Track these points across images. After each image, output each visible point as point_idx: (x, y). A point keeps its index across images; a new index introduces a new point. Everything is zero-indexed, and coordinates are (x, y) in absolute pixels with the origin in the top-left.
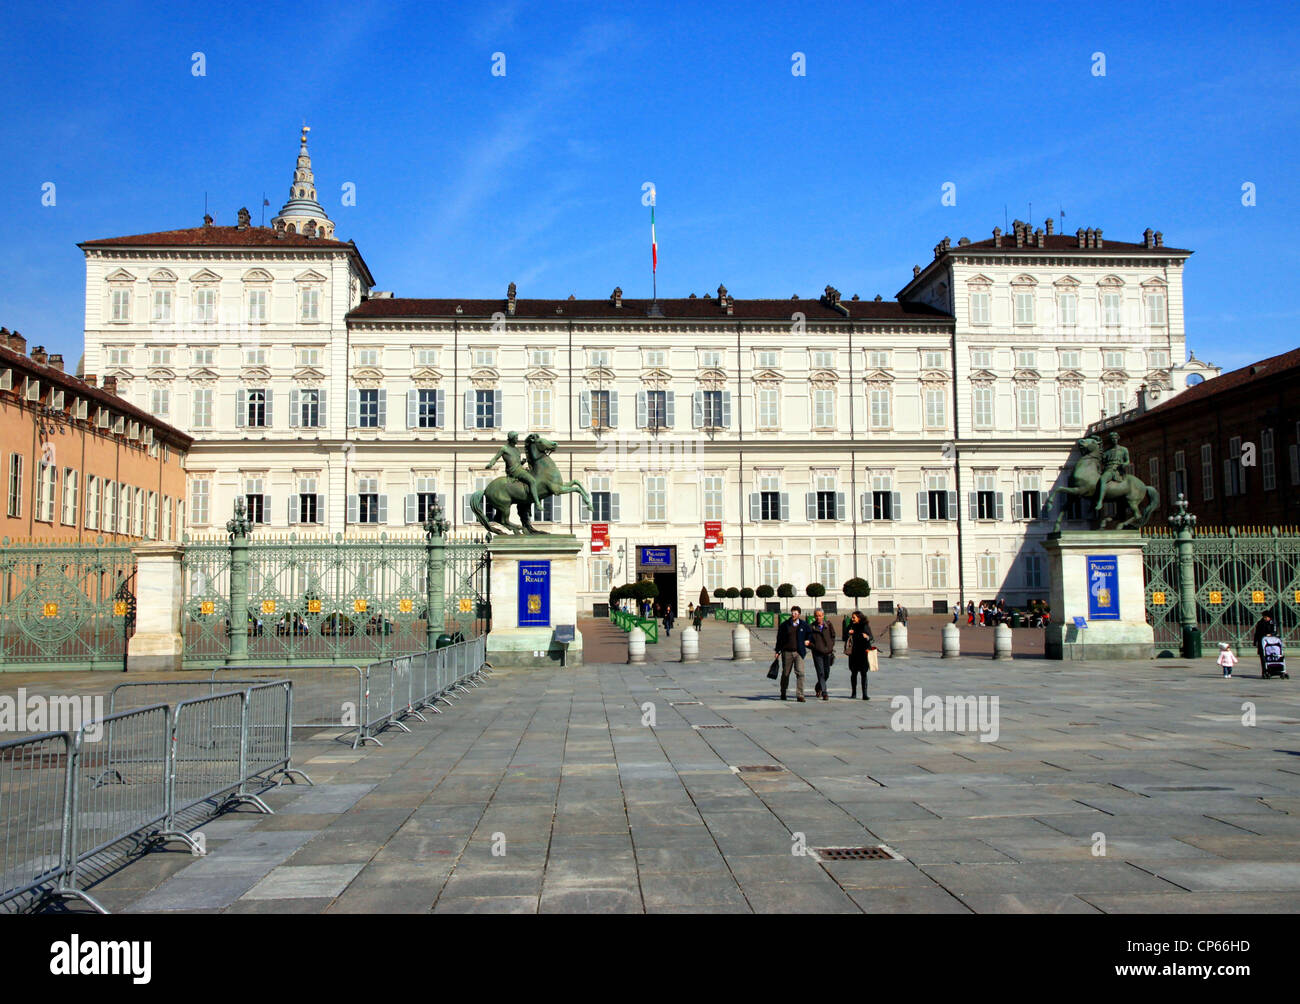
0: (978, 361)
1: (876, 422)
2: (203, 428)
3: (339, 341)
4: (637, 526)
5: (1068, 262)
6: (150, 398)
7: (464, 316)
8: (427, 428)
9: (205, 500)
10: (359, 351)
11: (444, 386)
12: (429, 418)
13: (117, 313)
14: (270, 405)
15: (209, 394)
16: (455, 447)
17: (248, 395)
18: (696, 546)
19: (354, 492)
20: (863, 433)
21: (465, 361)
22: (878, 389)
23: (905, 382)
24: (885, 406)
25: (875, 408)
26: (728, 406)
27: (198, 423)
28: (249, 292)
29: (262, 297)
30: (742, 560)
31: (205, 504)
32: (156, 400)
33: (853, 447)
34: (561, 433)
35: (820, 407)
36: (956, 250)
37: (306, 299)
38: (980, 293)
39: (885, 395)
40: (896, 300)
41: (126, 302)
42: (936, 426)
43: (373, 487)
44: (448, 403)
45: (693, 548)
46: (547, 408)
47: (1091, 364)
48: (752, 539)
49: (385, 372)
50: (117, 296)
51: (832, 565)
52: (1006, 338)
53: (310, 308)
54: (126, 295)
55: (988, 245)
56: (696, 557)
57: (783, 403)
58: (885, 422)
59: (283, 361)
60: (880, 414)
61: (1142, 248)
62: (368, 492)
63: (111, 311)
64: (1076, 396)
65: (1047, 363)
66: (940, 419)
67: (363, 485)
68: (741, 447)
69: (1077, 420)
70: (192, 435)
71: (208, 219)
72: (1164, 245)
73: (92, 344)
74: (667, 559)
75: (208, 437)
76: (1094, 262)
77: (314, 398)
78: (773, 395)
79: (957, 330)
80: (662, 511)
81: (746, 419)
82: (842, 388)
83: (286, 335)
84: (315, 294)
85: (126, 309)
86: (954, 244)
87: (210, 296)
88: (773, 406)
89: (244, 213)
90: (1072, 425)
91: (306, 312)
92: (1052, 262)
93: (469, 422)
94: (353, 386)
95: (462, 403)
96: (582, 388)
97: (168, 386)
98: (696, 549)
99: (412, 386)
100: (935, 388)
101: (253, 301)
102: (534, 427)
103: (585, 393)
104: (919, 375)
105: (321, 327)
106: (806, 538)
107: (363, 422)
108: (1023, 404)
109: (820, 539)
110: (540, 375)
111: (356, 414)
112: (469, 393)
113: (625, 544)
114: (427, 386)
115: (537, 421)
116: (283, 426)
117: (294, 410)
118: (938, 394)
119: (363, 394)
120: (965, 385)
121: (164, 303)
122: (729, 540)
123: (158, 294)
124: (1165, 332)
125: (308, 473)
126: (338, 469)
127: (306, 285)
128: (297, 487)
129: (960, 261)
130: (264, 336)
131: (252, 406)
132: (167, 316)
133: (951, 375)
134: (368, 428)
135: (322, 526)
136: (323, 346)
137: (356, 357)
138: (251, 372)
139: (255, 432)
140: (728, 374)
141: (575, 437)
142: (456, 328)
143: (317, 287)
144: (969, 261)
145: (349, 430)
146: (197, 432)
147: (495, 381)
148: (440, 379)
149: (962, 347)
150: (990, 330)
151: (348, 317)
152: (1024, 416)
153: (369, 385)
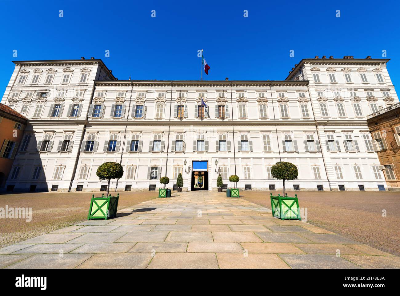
0: (319, 94)
1: (283, 115)
2: (36, 117)
3: (91, 89)
4: (193, 153)
5: (345, 64)
7: (135, 81)
8: (118, 117)
9: (28, 142)
10: (98, 92)
11: (126, 104)
12: (118, 114)
13: (20, 82)
14: (61, 110)
15: (41, 106)
16: (127, 123)
17: (54, 107)
18: (216, 160)
19: (85, 140)
20: (279, 117)
21: (135, 96)
22: (283, 104)
23: (293, 102)
24: (286, 111)
25: (282, 111)
26: (227, 111)
28: (64, 75)
29: (68, 76)
30: (235, 166)
31: (27, 144)
32: (22, 108)
33: (275, 123)
34: (166, 119)
35: (261, 110)
37: (82, 76)
38: (316, 73)
39: (285, 106)
42: (306, 116)
43: (93, 138)
44: (127, 109)
45: (215, 161)
46: (162, 111)
47: (362, 95)
49: (105, 99)
50: (22, 77)
52: (328, 87)
53: (83, 78)
54: (25, 76)
57: (248, 109)
58: (286, 115)
60: (284, 113)
62: (91, 139)
66: (308, 115)
67: (89, 137)
68: (233, 123)
73: (8, 91)
74: (204, 166)
75: (36, 120)
77: (78, 107)
78: (244, 106)
79: (310, 85)
81: (234, 114)
82: (269, 104)
83: (73, 87)
84: (86, 75)
88: (244, 110)
90: (360, 116)
91: (82, 80)
92: (339, 64)
93: (132, 115)
94: (93, 103)
95: (131, 109)
96: (175, 104)
97: (28, 104)
98: (216, 162)
99: (115, 103)
100: (304, 104)
101: (65, 77)
102: (156, 117)
103: (175, 106)
104: (297, 99)
105: (85, 85)
106: (260, 158)
107: (94, 115)
108: (339, 109)
109: (266, 158)
110: (160, 99)
111: (91, 112)
112: (134, 105)
113: (186, 159)
114: (119, 103)
115: (157, 115)
116: (65, 115)
117: (69, 111)
118: (306, 106)
119: (96, 106)
120: (316, 103)
121: (36, 79)
122: (229, 159)
123: (35, 76)
124: (386, 85)
125: (69, 133)
126: (80, 131)
127: (83, 72)
128: (63, 138)
129: (307, 63)
130: (66, 87)
131: (56, 110)
132: (36, 82)
133: (309, 99)
134: (96, 118)
135: (70, 153)
136: (85, 90)
137: (96, 94)
138: (57, 99)
139: (54, 119)
140: (227, 100)
141: (172, 120)
142: (132, 85)
143: (87, 73)
144: (310, 63)
145: (87, 118)
146: (33, 119)
147: (144, 102)
148: (125, 101)
149: (312, 90)
150: (321, 85)
151: (95, 81)
152: (340, 113)
153: (99, 103)
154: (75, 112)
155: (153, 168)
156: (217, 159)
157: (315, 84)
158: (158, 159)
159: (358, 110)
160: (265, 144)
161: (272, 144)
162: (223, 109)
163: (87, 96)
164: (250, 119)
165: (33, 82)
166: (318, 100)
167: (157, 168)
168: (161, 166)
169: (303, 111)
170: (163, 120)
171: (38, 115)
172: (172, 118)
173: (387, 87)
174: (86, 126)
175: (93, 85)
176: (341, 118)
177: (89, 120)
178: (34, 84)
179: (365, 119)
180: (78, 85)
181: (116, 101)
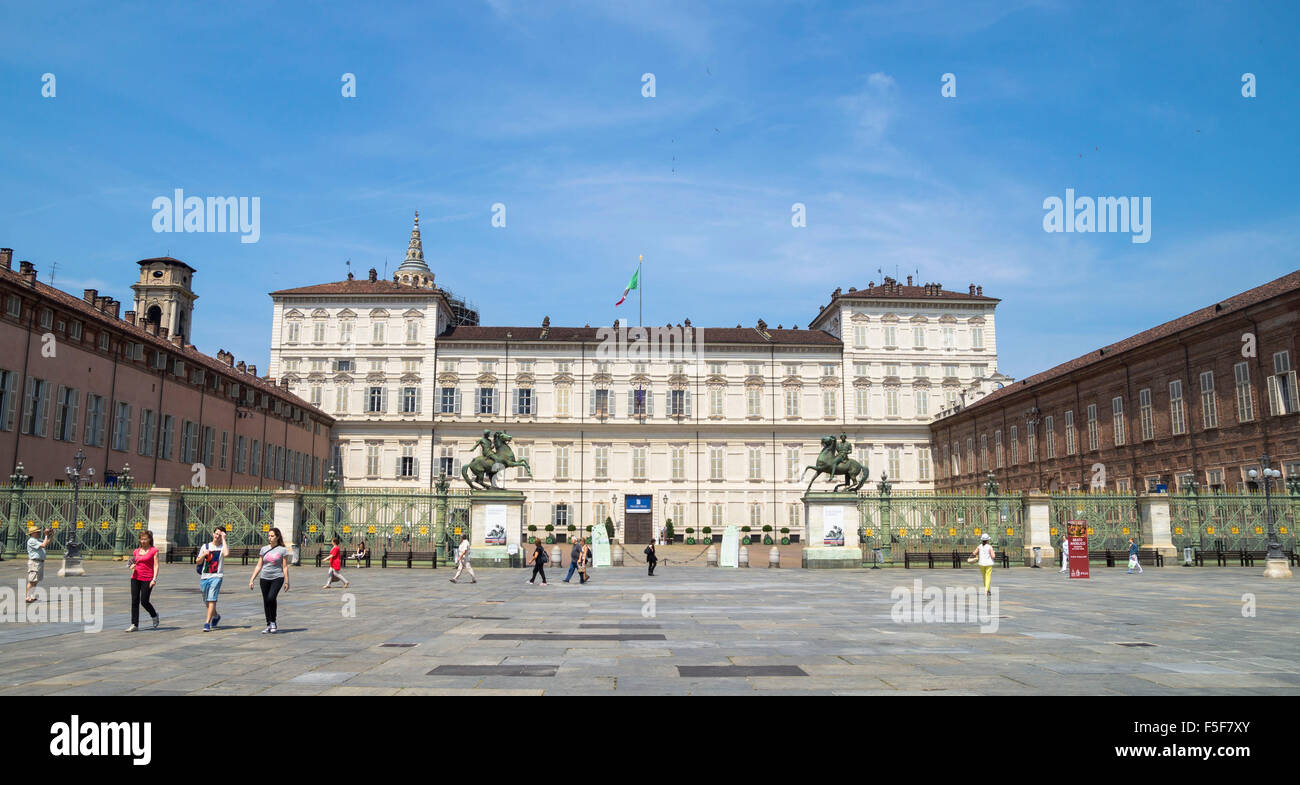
0: (858, 372)
1: (789, 412)
2: (342, 412)
3: (430, 357)
4: (626, 481)
5: (918, 305)
6: (309, 392)
7: (513, 339)
8: (486, 413)
10: (443, 362)
11: (500, 387)
12: (487, 406)
13: (291, 337)
14: (384, 398)
15: (346, 390)
17: (370, 392)
18: (666, 495)
19: (438, 455)
20: (782, 419)
21: (513, 369)
22: (792, 390)
23: (810, 385)
24: (795, 401)
25: (789, 403)
26: (688, 401)
27: (338, 409)
28: (373, 324)
29: (382, 327)
30: (697, 504)
32: (313, 393)
33: (773, 428)
34: (575, 418)
35: (751, 401)
36: (843, 297)
37: (410, 328)
38: (860, 326)
39: (795, 394)
40: (808, 329)
41: (297, 330)
42: (830, 415)
43: (450, 453)
44: (501, 397)
45: (664, 496)
46: (566, 401)
47: (936, 373)
48: (704, 491)
49: (459, 376)
50: (292, 326)
51: (759, 510)
52: (877, 357)
53: (413, 332)
54: (297, 326)
55: (866, 294)
56: (666, 503)
57: (725, 400)
58: (795, 412)
59: (395, 368)
60: (792, 407)
61: (970, 297)
62: (447, 455)
63: (287, 335)
64: (925, 396)
65: (907, 373)
66: (833, 411)
67: (444, 452)
68: (697, 429)
69: (926, 412)
70: (334, 417)
71: (351, 276)
72: (983, 295)
73: (275, 357)
74: (646, 505)
75: (345, 419)
76: (936, 306)
78: (719, 393)
79: (845, 351)
80: (643, 472)
81: (701, 410)
82: (768, 390)
83: (397, 351)
84: (416, 325)
85: (296, 335)
86: (845, 291)
87: (349, 326)
88: (719, 401)
89: (373, 273)
90: (922, 415)
91: (409, 336)
92: (908, 305)
93: (514, 410)
94: (438, 385)
95: (510, 397)
96: (591, 388)
97: (321, 385)
98: (665, 498)
99: (477, 386)
100: (830, 389)
101: (376, 329)
102: (557, 414)
103: (592, 391)
104: (819, 380)
105: (419, 347)
106: (741, 492)
107: (444, 409)
108: (889, 401)
109: (751, 492)
110: (562, 379)
111: (439, 403)
112: (515, 390)
113: (616, 493)
114: (486, 385)
115: (559, 410)
116: (392, 411)
117: (400, 401)
118: (832, 394)
119: (445, 391)
120: (850, 388)
121: (320, 331)
122: (688, 492)
123: (317, 325)
124: (984, 353)
125: (408, 443)
126: (426, 440)
127: (410, 319)
128: (400, 452)
129: (846, 304)
130: (382, 352)
131: (373, 399)
132: (322, 339)
133: (841, 381)
134: (448, 414)
135: (417, 479)
136: (420, 359)
137: (441, 366)
138: (372, 377)
139: (375, 416)
140: (689, 379)
141: (585, 421)
142: (507, 347)
143: (417, 320)
144: (853, 304)
145: (434, 415)
146: (338, 415)
147: (534, 382)
148: (497, 381)
149: (848, 362)
150: (866, 351)
151: (436, 339)
152: (890, 409)
153: (449, 385)
154: (409, 403)
155: (559, 507)
156: (668, 493)
157: (855, 351)
158: (567, 492)
159: (922, 404)
160: (752, 466)
161: (763, 466)
162: (681, 399)
163: (425, 370)
164: (730, 420)
165: (316, 339)
166: (854, 383)
167: (565, 507)
168: (572, 504)
169: (826, 404)
170: (570, 421)
171: (345, 408)
172: (586, 415)
173: (985, 358)
174: (435, 430)
175: (434, 347)
176: (889, 419)
177: (437, 419)
178: (319, 342)
179: (929, 422)
180: (405, 347)
181: (481, 382)
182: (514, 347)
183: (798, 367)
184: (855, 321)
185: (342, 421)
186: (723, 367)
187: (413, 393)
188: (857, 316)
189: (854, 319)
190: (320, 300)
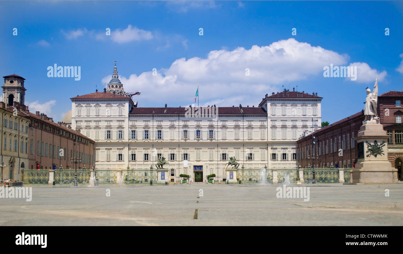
0: (273, 124)
1: (249, 138)
2: (97, 139)
3: (127, 120)
4: (194, 161)
5: (294, 100)
7: (155, 113)
8: (147, 139)
9: (98, 155)
11: (151, 130)
12: (147, 137)
13: (78, 113)
14: (112, 134)
15: (98, 132)
16: (153, 143)
17: (107, 132)
19: (130, 153)
20: (246, 140)
21: (155, 124)
22: (250, 130)
23: (256, 128)
24: (251, 134)
25: (249, 134)
26: (215, 134)
27: (96, 138)
30: (218, 168)
32: (87, 133)
34: (177, 140)
35: (236, 134)
36: (268, 98)
37: (120, 110)
38: (273, 108)
41: (80, 111)
42: (263, 138)
43: (134, 152)
44: (151, 133)
46: (173, 134)
47: (299, 124)
48: (220, 164)
49: (137, 126)
50: (78, 110)
52: (279, 118)
53: (121, 111)
54: (80, 109)
55: (276, 96)
56: (207, 168)
57: (227, 133)
58: (251, 137)
59: (115, 124)
61: (313, 97)
62: (134, 153)
63: (77, 113)
64: (295, 132)
65: (289, 124)
67: (132, 152)
68: (218, 143)
69: (295, 137)
70: (95, 141)
72: (318, 96)
73: (73, 120)
74: (201, 169)
75: (98, 141)
76: (300, 100)
78: (225, 131)
79: (268, 116)
80: (199, 158)
81: (219, 136)
82: (242, 130)
83: (115, 118)
84: (122, 109)
85: (80, 113)
86: (269, 95)
87: (98, 110)
88: (225, 134)
90: (294, 138)
91: (120, 113)
92: (290, 100)
93: (156, 138)
94: (130, 130)
95: (154, 133)
97: (89, 130)
98: (207, 167)
99: (143, 130)
100: (263, 129)
102: (170, 139)
103: (182, 131)
104: (259, 126)
105: (123, 116)
108: (283, 133)
110: (172, 127)
111: (131, 136)
112: (156, 131)
113: (191, 165)
114: (146, 129)
115: (171, 137)
116: (114, 138)
117: (117, 135)
118: (264, 131)
119: (132, 131)
120: (270, 129)
121: (89, 111)
122: (215, 164)
123: (87, 109)
124: (317, 116)
125: (120, 149)
126: (127, 148)
127: (119, 107)
128: (118, 152)
129: (269, 100)
130: (111, 118)
131: (108, 134)
132: (89, 114)
133: (266, 126)
134: (133, 139)
135: (123, 161)
136: (123, 121)
137: (131, 123)
138: (108, 127)
139: (109, 140)
140: (215, 127)
141: (180, 141)
142: (153, 116)
143: (122, 107)
144: (271, 100)
145: (129, 139)
146: (96, 140)
147: (162, 128)
148: (149, 128)
149: (269, 120)
150: (276, 116)
151: (129, 114)
152: (283, 136)
153: (133, 129)
154: (121, 136)
155: (171, 170)
156: (208, 165)
157: (271, 116)
158: (174, 165)
159: (295, 134)
161: (240, 155)
162: (212, 133)
163: (125, 125)
164: (229, 140)
165: (87, 114)
166: (271, 127)
167: (173, 170)
168: (176, 169)
169: (262, 135)
170: (175, 141)
171: (98, 138)
172: (180, 139)
173: (317, 118)
174: (129, 145)
175: (128, 117)
176: (283, 140)
177: (130, 141)
178: (88, 115)
179: (297, 140)
180: (118, 117)
181: (144, 128)
182: (155, 116)
183: (252, 122)
184: (272, 106)
185: (97, 142)
186: (226, 122)
187: (121, 132)
188: (272, 104)
189: (271, 105)
190: (88, 101)
